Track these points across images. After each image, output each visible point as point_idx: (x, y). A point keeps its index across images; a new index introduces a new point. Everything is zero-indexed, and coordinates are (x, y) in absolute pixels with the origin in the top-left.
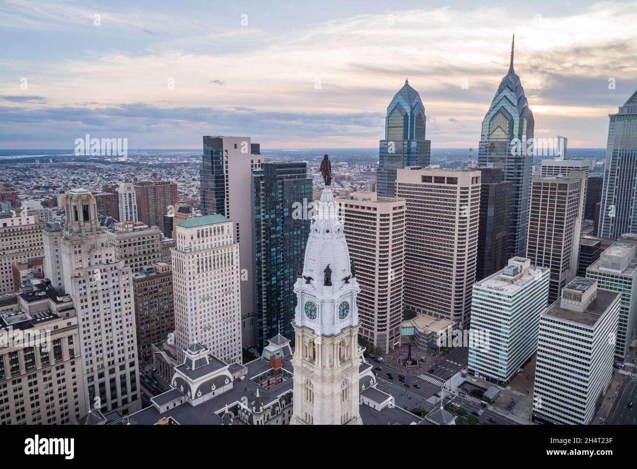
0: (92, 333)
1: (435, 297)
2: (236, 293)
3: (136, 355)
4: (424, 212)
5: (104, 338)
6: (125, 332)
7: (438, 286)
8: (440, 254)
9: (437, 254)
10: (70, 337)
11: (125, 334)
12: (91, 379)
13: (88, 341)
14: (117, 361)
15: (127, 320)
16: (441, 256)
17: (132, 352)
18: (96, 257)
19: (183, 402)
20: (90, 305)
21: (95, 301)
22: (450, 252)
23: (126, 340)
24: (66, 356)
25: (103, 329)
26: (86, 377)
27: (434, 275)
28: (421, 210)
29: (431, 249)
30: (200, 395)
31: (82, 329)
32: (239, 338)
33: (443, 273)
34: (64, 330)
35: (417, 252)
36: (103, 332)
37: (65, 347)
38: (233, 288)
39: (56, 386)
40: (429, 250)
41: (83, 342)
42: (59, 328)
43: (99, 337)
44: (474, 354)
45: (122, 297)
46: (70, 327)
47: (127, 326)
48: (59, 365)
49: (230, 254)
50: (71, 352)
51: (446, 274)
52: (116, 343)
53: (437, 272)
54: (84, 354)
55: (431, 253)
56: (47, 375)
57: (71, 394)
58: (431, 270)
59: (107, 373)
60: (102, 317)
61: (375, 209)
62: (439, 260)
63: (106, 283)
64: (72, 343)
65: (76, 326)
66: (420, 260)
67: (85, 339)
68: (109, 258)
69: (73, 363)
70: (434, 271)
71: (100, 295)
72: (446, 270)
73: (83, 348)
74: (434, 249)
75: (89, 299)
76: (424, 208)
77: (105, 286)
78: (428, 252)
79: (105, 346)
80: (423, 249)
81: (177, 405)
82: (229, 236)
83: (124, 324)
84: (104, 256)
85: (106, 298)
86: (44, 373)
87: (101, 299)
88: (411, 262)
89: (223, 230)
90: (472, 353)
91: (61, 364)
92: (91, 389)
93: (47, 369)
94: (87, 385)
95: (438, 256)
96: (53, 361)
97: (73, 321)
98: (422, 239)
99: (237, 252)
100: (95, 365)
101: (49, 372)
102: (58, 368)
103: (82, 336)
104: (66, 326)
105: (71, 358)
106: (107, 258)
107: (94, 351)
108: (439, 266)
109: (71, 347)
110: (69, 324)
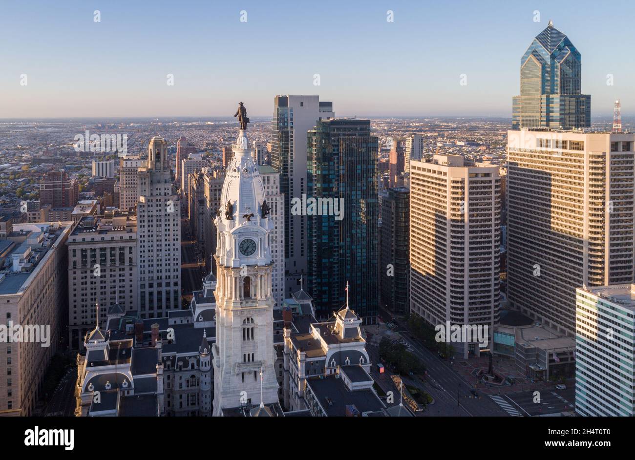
0: (146, 249)
1: (559, 303)
2: (279, 244)
3: (180, 276)
4: (541, 186)
5: (155, 256)
6: (172, 255)
7: (564, 289)
8: (564, 245)
9: (560, 244)
10: (131, 248)
11: (172, 258)
12: (143, 286)
13: (142, 254)
14: (164, 277)
15: (174, 245)
16: (566, 248)
17: (176, 273)
18: (157, 189)
19: (190, 322)
20: (146, 226)
21: (151, 223)
22: (577, 244)
23: (172, 262)
24: (127, 263)
25: (155, 248)
26: (139, 283)
27: (558, 273)
28: (539, 183)
29: (552, 236)
30: (202, 320)
31: (139, 244)
32: (282, 290)
33: (570, 272)
34: (126, 241)
35: (534, 238)
36: (155, 250)
37: (127, 255)
38: (276, 237)
39: (118, 284)
40: (549, 238)
41: (139, 254)
42: (124, 239)
43: (151, 253)
44: (583, 392)
45: (172, 225)
46: (131, 239)
47: (174, 250)
48: (121, 267)
49: (274, 203)
50: (131, 259)
51: (574, 274)
52: (164, 262)
53: (561, 269)
54: (139, 264)
55: (552, 241)
56: (113, 273)
57: (127, 294)
58: (553, 266)
59: (155, 285)
60: (155, 238)
61: (445, 174)
62: (563, 253)
63: (160, 210)
64: (132, 253)
65: (135, 241)
66: (539, 250)
67: (141, 252)
68: (167, 191)
69: (131, 269)
70: (557, 267)
71: (154, 219)
72: (574, 268)
73: (139, 259)
74: (556, 237)
75: (146, 221)
76: (541, 180)
77: (159, 213)
78: (548, 240)
79: (155, 263)
80: (542, 235)
81: (183, 323)
82: (275, 187)
83: (172, 248)
84: (163, 189)
85: (159, 223)
86: (111, 270)
87: (154, 223)
88: (527, 251)
89: (268, 180)
90: (580, 390)
91: (123, 267)
92: (143, 294)
93: (113, 268)
94: (140, 290)
95: (561, 247)
96: (117, 263)
97: (134, 236)
98: (541, 222)
99: (282, 203)
100: (147, 275)
101: (115, 271)
102: (120, 270)
103: (139, 249)
104: (128, 238)
105: (130, 265)
106: (165, 191)
107: (146, 264)
108: (564, 262)
109: (131, 256)
110: (131, 237)
